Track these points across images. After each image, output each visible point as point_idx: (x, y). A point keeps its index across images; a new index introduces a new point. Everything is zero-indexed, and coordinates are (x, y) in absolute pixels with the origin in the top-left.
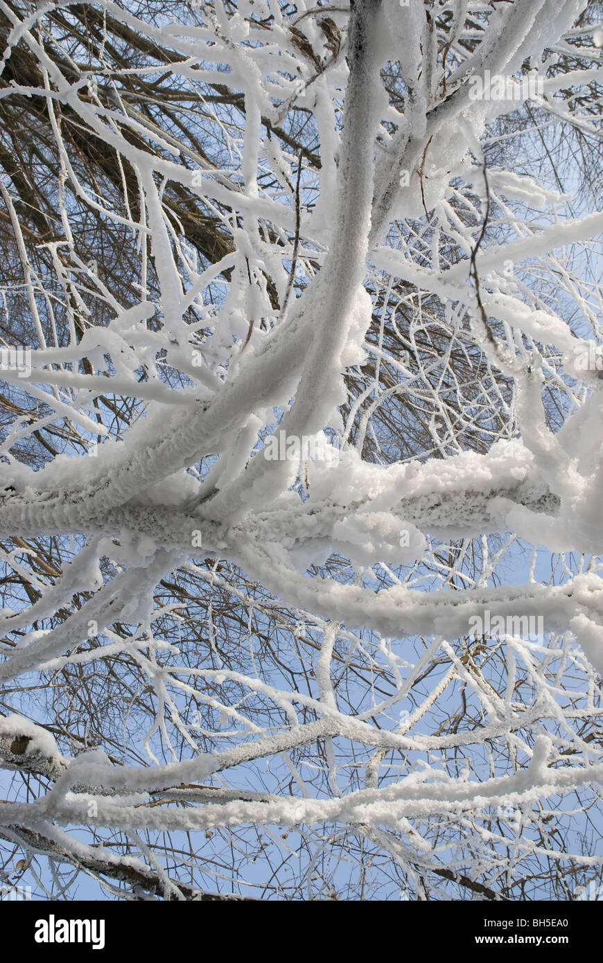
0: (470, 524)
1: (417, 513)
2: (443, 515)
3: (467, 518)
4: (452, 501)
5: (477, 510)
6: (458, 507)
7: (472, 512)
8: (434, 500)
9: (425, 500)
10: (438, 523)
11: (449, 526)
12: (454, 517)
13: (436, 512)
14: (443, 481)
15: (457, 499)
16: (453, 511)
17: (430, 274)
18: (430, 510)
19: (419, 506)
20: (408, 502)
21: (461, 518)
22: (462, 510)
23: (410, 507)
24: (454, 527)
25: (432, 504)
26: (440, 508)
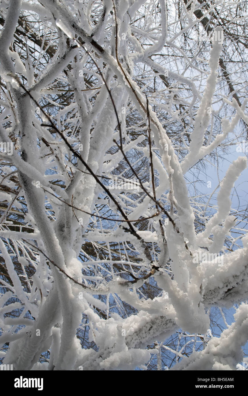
0: (168, 329)
1: (144, 335)
2: (155, 331)
3: (165, 327)
4: (156, 323)
5: (168, 322)
6: (160, 324)
7: (167, 324)
8: (149, 327)
9: (145, 328)
10: (155, 335)
11: (161, 334)
12: (160, 329)
13: (152, 331)
14: (147, 317)
15: (158, 321)
16: (159, 327)
17: (110, 235)
18: (149, 332)
19: (144, 332)
20: (139, 332)
21: (164, 328)
22: (162, 325)
23: (140, 334)
24: (162, 334)
25: (148, 329)
26: (152, 328)
